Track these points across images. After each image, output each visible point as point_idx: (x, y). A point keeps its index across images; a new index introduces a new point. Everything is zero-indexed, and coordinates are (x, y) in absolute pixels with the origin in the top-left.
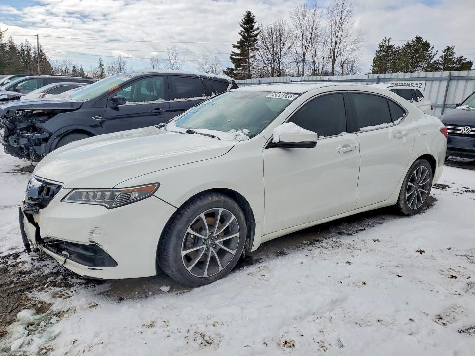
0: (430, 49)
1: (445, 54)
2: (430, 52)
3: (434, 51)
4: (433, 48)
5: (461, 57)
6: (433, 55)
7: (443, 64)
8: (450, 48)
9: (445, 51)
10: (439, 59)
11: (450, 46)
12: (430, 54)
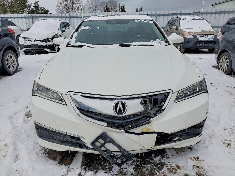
0: (28, 2)
1: (35, 5)
2: (28, 4)
3: (30, 3)
4: (29, 1)
5: (43, 7)
6: (30, 5)
7: (36, 10)
8: (36, 2)
9: (35, 4)
10: (33, 7)
11: (36, 1)
12: (29, 5)
